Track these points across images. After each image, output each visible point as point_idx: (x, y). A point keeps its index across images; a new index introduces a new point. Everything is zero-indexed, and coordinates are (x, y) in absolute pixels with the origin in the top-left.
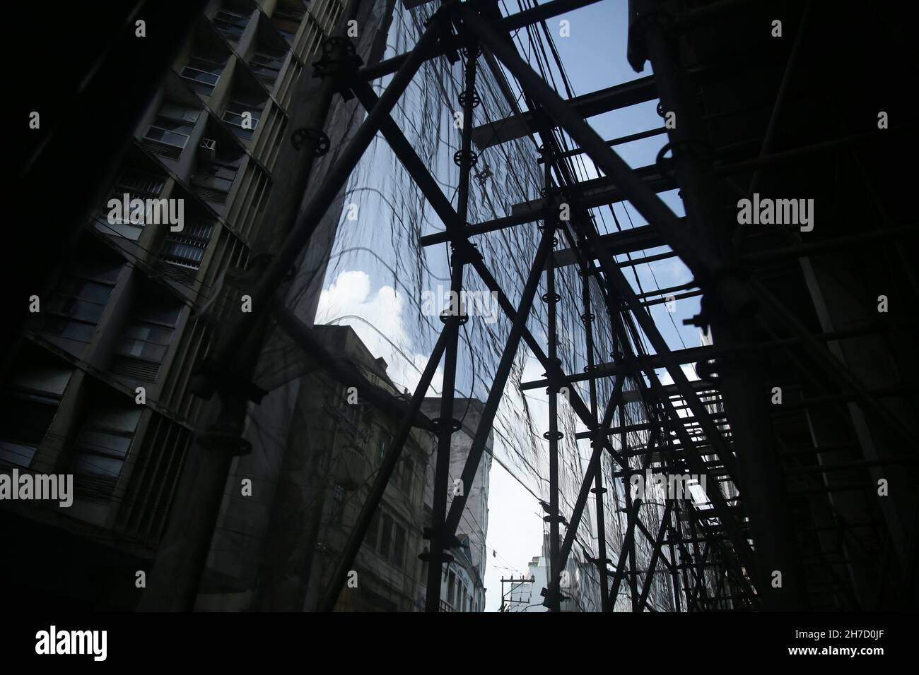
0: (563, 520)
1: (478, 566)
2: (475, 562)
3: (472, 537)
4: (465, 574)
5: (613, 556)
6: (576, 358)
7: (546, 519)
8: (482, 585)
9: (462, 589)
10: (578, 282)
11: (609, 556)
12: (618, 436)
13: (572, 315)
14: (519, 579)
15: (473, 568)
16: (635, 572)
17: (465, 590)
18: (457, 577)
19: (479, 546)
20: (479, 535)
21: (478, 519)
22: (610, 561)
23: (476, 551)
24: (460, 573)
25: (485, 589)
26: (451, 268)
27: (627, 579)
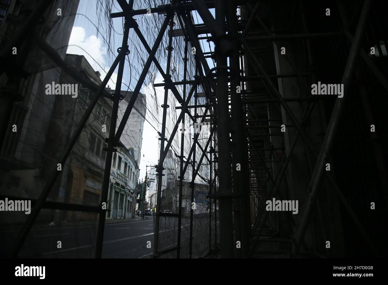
0: (166, 139)
1: (137, 160)
2: (136, 159)
3: (135, 149)
4: (132, 163)
5: (186, 155)
6: (179, 75)
7: (159, 139)
8: (138, 168)
9: (130, 169)
10: (183, 43)
11: (184, 155)
12: (193, 109)
13: (179, 58)
14: (153, 166)
15: (135, 161)
16: (194, 161)
17: (131, 169)
18: (128, 164)
19: (138, 153)
20: (138, 148)
21: (138, 142)
22: (185, 157)
23: (137, 155)
24: (129, 163)
25: (140, 170)
26: (124, 29)
27: (191, 164)
